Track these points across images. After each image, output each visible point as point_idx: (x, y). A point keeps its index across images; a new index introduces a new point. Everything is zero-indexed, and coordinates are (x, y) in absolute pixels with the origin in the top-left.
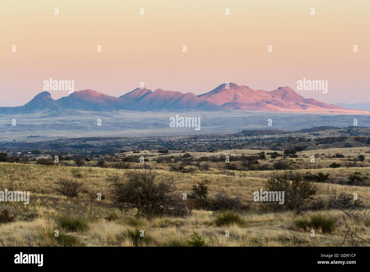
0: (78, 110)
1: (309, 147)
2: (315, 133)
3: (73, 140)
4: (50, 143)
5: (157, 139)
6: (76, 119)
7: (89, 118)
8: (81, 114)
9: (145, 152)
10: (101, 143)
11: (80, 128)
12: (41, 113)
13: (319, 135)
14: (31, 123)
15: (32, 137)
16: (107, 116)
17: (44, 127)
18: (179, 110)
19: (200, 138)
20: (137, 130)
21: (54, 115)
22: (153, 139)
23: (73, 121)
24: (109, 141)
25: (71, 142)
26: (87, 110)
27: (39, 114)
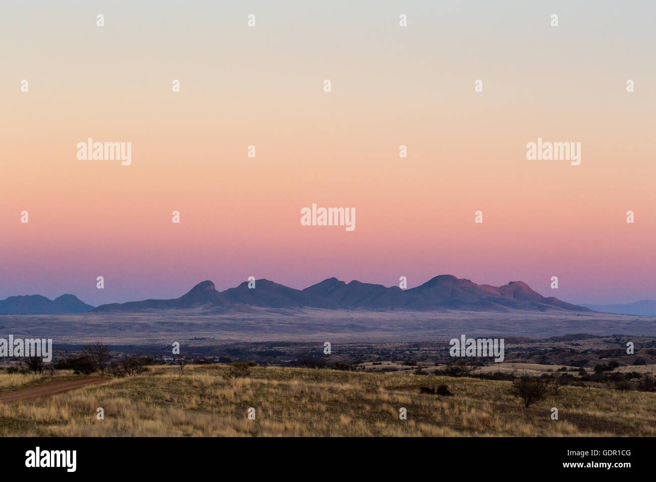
0: (250, 306)
1: (591, 361)
2: (573, 342)
3: (255, 345)
4: (225, 348)
5: (367, 346)
6: (247, 317)
7: (265, 316)
8: (254, 311)
9: (388, 364)
10: (293, 349)
11: (255, 329)
12: (201, 309)
13: (579, 345)
14: (190, 321)
15: (196, 339)
16: (287, 315)
17: (207, 326)
18: (380, 309)
19: (422, 346)
20: (330, 334)
21: (219, 312)
22: (362, 346)
23: (244, 319)
24: (304, 347)
25: (252, 347)
26: (260, 306)
27: (199, 309)
